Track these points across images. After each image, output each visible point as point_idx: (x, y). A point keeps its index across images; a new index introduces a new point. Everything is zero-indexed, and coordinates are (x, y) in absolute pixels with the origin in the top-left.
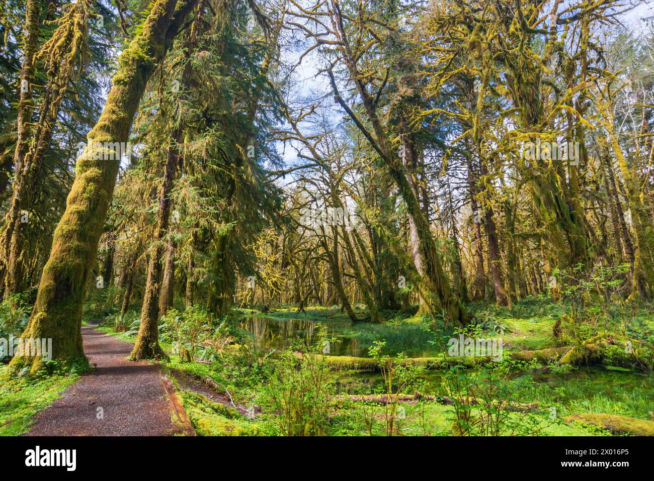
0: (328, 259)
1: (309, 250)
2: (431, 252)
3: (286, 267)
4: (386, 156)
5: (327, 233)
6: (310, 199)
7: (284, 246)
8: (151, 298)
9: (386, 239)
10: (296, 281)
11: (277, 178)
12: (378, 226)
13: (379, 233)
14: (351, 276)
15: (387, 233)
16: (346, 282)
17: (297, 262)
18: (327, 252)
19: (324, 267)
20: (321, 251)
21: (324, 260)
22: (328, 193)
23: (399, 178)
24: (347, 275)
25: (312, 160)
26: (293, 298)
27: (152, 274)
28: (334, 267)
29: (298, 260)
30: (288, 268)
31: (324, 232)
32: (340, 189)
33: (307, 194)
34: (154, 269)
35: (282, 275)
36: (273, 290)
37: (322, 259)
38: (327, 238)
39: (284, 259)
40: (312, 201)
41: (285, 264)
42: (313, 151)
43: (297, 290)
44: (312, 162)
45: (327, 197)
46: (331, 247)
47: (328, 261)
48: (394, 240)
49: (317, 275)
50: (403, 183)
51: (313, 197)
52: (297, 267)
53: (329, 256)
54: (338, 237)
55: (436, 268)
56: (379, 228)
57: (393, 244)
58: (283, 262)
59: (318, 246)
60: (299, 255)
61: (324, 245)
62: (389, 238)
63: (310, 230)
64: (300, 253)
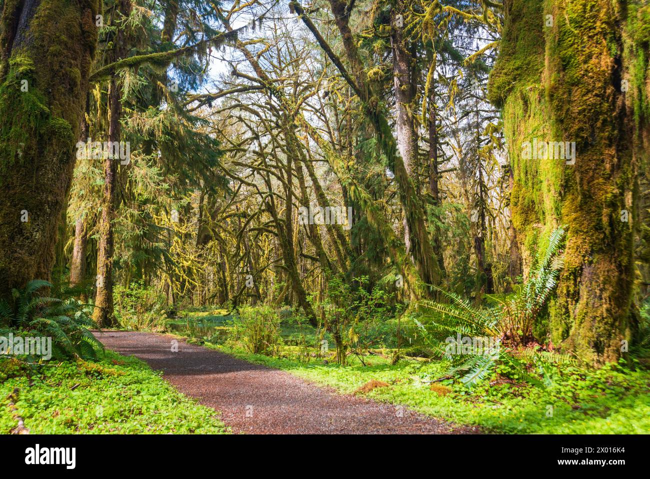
0: (276, 231)
1: (244, 215)
2: (417, 224)
3: (206, 242)
4: (362, 89)
5: (275, 189)
6: (249, 135)
7: (201, 208)
8: (107, 272)
9: (362, 203)
10: (221, 267)
11: (199, 106)
12: (351, 184)
13: (352, 194)
14: (313, 259)
15: (364, 194)
16: (306, 270)
17: (222, 235)
18: (276, 220)
19: (269, 244)
20: (265, 218)
21: (271, 232)
22: (278, 126)
23: (377, 122)
24: (306, 257)
25: (255, 80)
26: (214, 296)
27: (105, 249)
28: (286, 244)
29: (225, 231)
30: (210, 244)
31: (270, 189)
32: (296, 123)
33: (245, 128)
34: (107, 244)
35: (200, 256)
36: (184, 281)
37: (267, 231)
38: (274, 197)
39: (202, 230)
40: (252, 139)
41: (203, 239)
42: (256, 66)
43: (222, 283)
44: (255, 84)
45: (275, 132)
46: (281, 211)
47: (276, 235)
48: (372, 205)
49: (257, 257)
50: (382, 129)
51: (254, 132)
52: (222, 242)
53: (278, 226)
54: (293, 197)
55: (422, 246)
56: (353, 188)
57: (371, 211)
58: (199, 235)
59: (261, 211)
60: (226, 223)
61: (271, 209)
62: (365, 202)
63: (249, 184)
64: (228, 220)
